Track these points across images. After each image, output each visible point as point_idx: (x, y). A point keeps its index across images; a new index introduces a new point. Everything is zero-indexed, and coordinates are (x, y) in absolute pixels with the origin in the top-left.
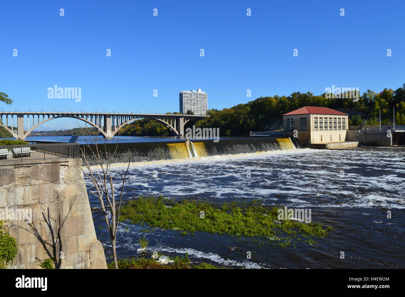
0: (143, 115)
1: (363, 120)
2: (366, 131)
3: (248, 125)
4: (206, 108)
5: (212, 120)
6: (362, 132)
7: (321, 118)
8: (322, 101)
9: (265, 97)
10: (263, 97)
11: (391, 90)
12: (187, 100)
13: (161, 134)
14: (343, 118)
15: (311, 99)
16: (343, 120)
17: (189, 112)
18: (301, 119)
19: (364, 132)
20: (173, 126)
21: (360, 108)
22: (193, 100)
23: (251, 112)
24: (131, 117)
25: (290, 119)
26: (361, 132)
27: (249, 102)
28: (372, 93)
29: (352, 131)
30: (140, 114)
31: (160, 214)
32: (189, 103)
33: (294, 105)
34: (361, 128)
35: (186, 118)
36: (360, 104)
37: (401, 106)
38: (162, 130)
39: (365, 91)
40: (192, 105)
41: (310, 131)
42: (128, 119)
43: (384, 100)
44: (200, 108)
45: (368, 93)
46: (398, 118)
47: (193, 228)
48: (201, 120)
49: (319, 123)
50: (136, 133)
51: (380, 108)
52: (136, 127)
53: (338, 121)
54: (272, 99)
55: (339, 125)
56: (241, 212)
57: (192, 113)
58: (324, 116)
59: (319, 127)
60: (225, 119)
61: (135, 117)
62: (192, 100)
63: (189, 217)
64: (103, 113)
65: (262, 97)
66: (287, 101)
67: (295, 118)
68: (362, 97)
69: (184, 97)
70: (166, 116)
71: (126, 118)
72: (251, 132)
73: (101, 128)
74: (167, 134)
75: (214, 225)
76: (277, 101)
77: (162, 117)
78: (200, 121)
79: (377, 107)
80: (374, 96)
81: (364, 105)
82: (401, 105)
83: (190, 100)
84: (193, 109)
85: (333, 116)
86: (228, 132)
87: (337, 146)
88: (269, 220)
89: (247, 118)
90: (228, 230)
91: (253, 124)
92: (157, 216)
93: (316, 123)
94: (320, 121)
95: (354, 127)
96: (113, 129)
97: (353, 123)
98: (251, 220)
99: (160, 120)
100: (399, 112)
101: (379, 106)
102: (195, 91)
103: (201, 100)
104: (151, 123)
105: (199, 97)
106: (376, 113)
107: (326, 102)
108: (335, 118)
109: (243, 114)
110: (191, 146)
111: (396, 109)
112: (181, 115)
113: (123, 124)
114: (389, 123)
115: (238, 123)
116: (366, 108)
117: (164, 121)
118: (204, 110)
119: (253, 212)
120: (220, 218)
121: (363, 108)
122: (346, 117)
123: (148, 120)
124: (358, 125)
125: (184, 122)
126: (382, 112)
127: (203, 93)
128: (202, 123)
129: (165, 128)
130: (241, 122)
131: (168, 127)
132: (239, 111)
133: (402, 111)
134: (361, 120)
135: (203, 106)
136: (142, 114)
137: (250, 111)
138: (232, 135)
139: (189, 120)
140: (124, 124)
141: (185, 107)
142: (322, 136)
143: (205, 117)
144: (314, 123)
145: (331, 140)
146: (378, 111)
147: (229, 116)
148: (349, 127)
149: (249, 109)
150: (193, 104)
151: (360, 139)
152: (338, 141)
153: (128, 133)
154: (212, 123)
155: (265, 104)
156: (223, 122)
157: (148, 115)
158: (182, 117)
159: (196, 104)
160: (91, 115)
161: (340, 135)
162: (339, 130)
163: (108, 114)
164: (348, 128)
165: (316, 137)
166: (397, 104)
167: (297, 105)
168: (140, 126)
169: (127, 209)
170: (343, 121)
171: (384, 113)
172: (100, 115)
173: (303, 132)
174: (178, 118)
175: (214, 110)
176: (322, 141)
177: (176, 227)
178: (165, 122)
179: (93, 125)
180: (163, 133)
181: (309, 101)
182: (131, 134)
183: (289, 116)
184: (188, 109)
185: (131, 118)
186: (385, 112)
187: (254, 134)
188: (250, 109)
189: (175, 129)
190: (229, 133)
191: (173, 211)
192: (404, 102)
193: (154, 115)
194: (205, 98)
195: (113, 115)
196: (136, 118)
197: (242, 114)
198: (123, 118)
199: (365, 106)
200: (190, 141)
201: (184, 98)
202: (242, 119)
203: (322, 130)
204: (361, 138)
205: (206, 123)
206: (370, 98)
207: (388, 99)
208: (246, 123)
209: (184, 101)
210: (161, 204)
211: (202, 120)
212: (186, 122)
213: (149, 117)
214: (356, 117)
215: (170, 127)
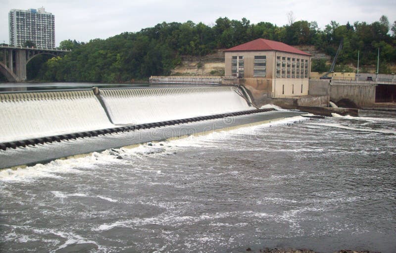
7: (284, 59)
12: (22, 24)
14: (306, 61)
15: (249, 30)
18: (256, 57)
19: (334, 82)
20: (8, 65)
22: (32, 24)
25: (238, 58)
26: (330, 82)
27: (143, 30)
29: (317, 80)
32: (25, 28)
35: (29, 53)
40: (30, 33)
41: (271, 78)
45: (332, 26)
49: (281, 66)
53: (301, 64)
55: (301, 70)
57: (34, 45)
58: (287, 56)
59: (281, 73)
62: (30, 24)
65: (165, 22)
67: (244, 56)
68: (324, 31)
72: (152, 77)
78: (54, 58)
81: (327, 42)
83: (27, 24)
84: (32, 39)
85: (296, 57)
94: (283, 62)
102: (36, 10)
103: (45, 25)
105: (42, 21)
108: (298, 60)
118: (49, 42)
122: (310, 59)
125: (27, 59)
128: (59, 63)
139: (34, 56)
141: (18, 36)
142: (283, 86)
143: (60, 52)
144: (276, 65)
145: (293, 92)
150: (32, 30)
152: (300, 94)
159: (36, 32)
161: (302, 86)
162: (302, 77)
164: (310, 76)
165: (277, 87)
170: (306, 64)
173: (259, 79)
174: (16, 53)
175: (71, 41)
176: (283, 93)
183: (236, 53)
184: (25, 38)
189: (11, 71)
194: (51, 22)
201: (16, 21)
203: (284, 77)
205: (67, 62)
209: (16, 26)
212: (29, 60)
215: (3, 67)
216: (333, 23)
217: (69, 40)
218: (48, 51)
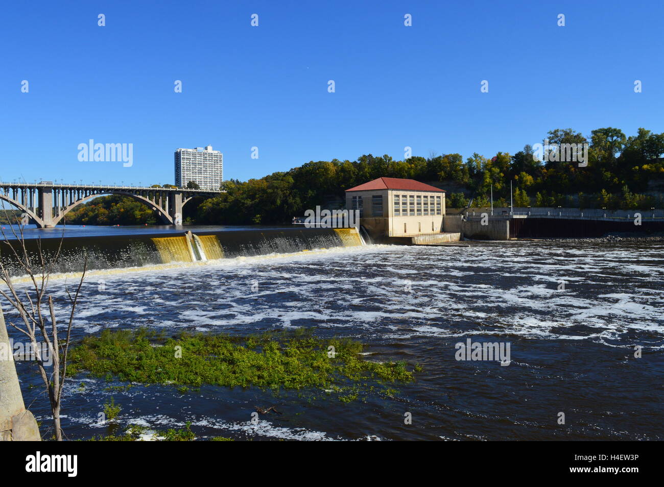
0: (110, 189)
1: (468, 200)
2: (471, 217)
3: (290, 206)
4: (220, 178)
5: (231, 199)
6: (466, 218)
7: (404, 196)
8: (406, 169)
9: (317, 161)
10: (314, 161)
11: (507, 154)
12: (188, 164)
13: (142, 222)
14: (437, 197)
15: (390, 166)
16: (438, 199)
17: (191, 185)
18: (374, 197)
19: (468, 218)
20: (164, 207)
21: (463, 180)
22: (198, 164)
23: (294, 186)
24: (88, 191)
25: (357, 198)
26: (464, 218)
27: (292, 169)
28: (480, 158)
29: (451, 216)
30: (106, 187)
31: (140, 359)
32: (191, 168)
33: (362, 176)
34: (464, 212)
35: (185, 195)
36: (463, 175)
37: (521, 180)
38: (144, 214)
39: (471, 155)
40: (196, 172)
41: (388, 217)
42: (84, 195)
43: (497, 170)
44: (209, 177)
45: (474, 159)
46: (517, 197)
47: (199, 379)
48: (211, 198)
49: (401, 204)
50: (98, 219)
51: (491, 182)
52: (98, 210)
53: (431, 201)
54: (329, 165)
55: (431, 207)
56: (278, 349)
57: (196, 187)
58: (409, 193)
59: (401, 211)
60: (252, 197)
61: (95, 192)
62: (196, 163)
63: (191, 362)
64: (37, 185)
65: (312, 162)
66: (353, 168)
67: (364, 195)
68: (466, 164)
69: (183, 158)
70: (151, 191)
71: (78, 193)
72: (295, 218)
73: (33, 211)
74: (153, 222)
75: (234, 373)
76: (336, 168)
77: (143, 192)
78: (210, 200)
79: (488, 180)
80: (482, 163)
81: (468, 176)
82: (522, 178)
83: (192, 163)
84: (198, 178)
85: (422, 194)
86: (258, 218)
87: (429, 240)
88: (324, 360)
89: (289, 195)
90: (257, 380)
91: (298, 205)
92: (135, 362)
93: (397, 203)
94: (403, 200)
95: (453, 210)
96: (55, 213)
97: (453, 205)
98: (294, 361)
99: (140, 197)
100: (519, 189)
101: (490, 178)
102: (203, 148)
103: (212, 164)
104: (124, 202)
105: (209, 160)
106: (486, 189)
107: (412, 172)
108: (426, 197)
109: (281, 188)
110: (195, 242)
111: (515, 184)
112: (178, 190)
113: (74, 203)
114: (504, 204)
115: (274, 202)
116: (471, 182)
117: (147, 200)
118: (216, 182)
119: (298, 348)
120: (244, 361)
121: (467, 180)
122: (443, 195)
123: (119, 197)
124: (460, 207)
125: (183, 202)
126: (495, 188)
127: (216, 152)
128: (213, 204)
129: (150, 212)
130: (279, 202)
131: (155, 209)
132: (276, 183)
133: (523, 187)
134: (464, 200)
135: (215, 175)
136: (109, 187)
137: (293, 183)
138: (264, 223)
139: (191, 198)
140: (76, 204)
141: (184, 176)
142: (405, 224)
143: (218, 193)
144: (393, 204)
145: (420, 230)
146: (488, 186)
147: (259, 191)
148: (446, 211)
149: (291, 180)
150: (198, 170)
151: (463, 229)
152: (431, 232)
153: (83, 220)
154: (230, 202)
155: (318, 173)
156: (248, 202)
157: (120, 189)
158: (179, 192)
159: (203, 171)
160: (14, 188)
161: (433, 223)
162: (432, 214)
163: (45, 185)
164: (444, 213)
165: (397, 226)
166: (516, 176)
167: (368, 175)
168: (105, 208)
169: (82, 352)
170: (437, 201)
171: (497, 189)
172: (30, 188)
173: (377, 218)
174: (171, 195)
175: (234, 181)
176: (405, 232)
177: (169, 379)
178: (150, 202)
179: (17, 206)
180: (146, 220)
181: (386, 169)
182: (88, 221)
183: (356, 193)
184: (190, 179)
185: (88, 194)
186: (499, 187)
187: (300, 221)
188: (293, 181)
189: (166, 213)
190: (259, 220)
191: (164, 353)
192: (526, 173)
193: (130, 188)
194: (219, 161)
195: (55, 188)
196: (97, 193)
197: (279, 190)
198: (75, 193)
199: (470, 179)
200: (192, 233)
201: (182, 161)
202: (280, 197)
203: (406, 215)
204: (464, 227)
205: (220, 203)
206: (477, 166)
207: (503, 168)
208: (287, 204)
209: (182, 166)
210: (143, 341)
211: (214, 199)
212: (186, 201)
213: (120, 192)
214: (457, 196)
215: (158, 210)
216: (476, 156)
217: (231, 180)
218: (205, 192)
